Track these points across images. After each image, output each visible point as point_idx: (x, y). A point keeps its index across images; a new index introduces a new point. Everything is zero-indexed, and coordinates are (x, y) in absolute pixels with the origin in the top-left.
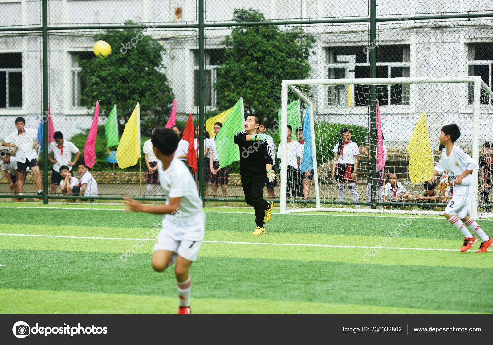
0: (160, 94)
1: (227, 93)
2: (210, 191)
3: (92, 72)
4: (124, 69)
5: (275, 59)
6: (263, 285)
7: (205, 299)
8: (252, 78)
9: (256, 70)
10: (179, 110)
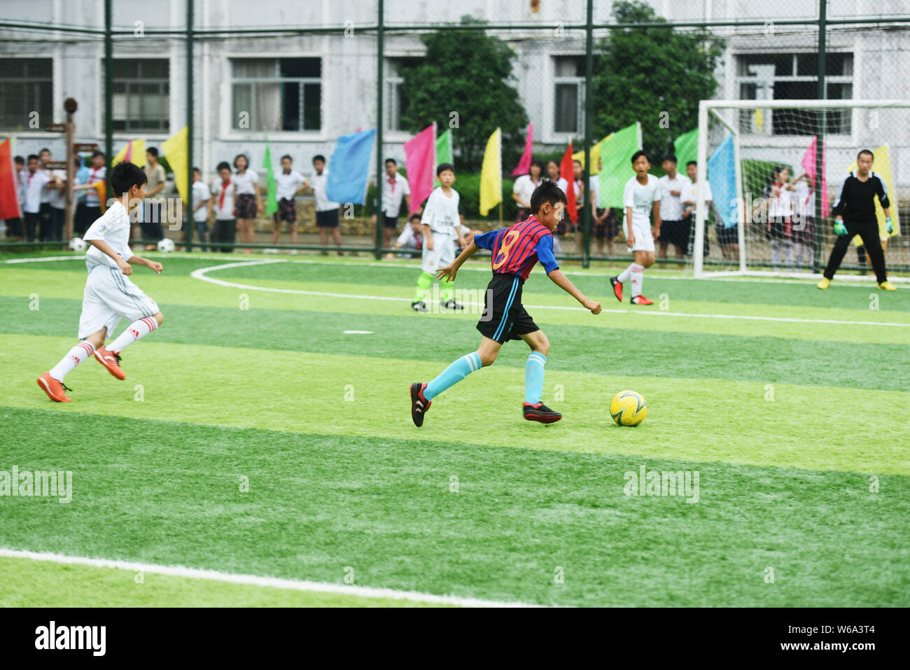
0: (509, 116)
1: (602, 116)
2: (594, 248)
3: (419, 85)
4: (461, 82)
5: (669, 70)
6: (707, 363)
7: (640, 378)
8: (636, 96)
9: (643, 86)
10: (535, 138)
